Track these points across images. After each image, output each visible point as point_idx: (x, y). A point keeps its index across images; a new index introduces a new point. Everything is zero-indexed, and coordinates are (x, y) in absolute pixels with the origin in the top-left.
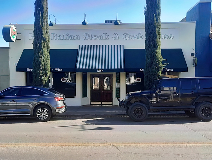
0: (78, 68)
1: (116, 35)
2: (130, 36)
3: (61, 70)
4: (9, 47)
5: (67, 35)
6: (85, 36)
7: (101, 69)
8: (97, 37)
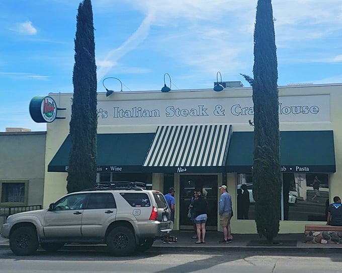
0: (145, 165)
1: (219, 108)
2: (244, 110)
3: (120, 169)
4: (46, 130)
5: (140, 109)
6: (168, 110)
7: (183, 168)
8: (187, 112)
